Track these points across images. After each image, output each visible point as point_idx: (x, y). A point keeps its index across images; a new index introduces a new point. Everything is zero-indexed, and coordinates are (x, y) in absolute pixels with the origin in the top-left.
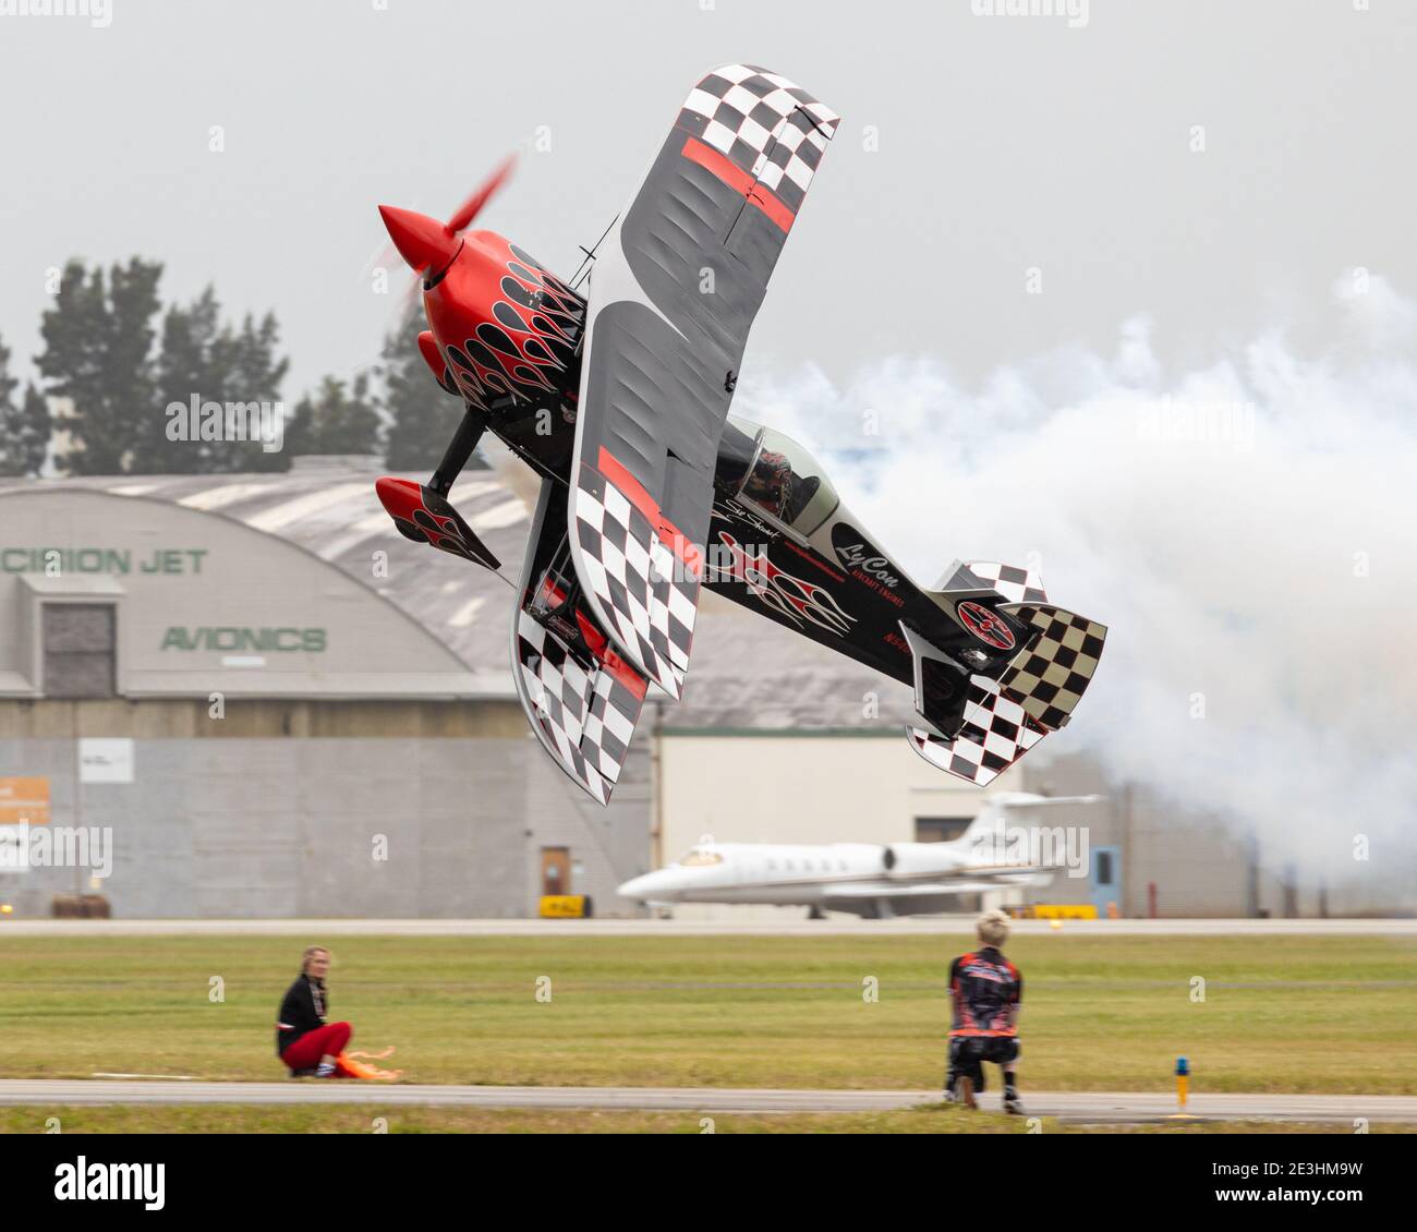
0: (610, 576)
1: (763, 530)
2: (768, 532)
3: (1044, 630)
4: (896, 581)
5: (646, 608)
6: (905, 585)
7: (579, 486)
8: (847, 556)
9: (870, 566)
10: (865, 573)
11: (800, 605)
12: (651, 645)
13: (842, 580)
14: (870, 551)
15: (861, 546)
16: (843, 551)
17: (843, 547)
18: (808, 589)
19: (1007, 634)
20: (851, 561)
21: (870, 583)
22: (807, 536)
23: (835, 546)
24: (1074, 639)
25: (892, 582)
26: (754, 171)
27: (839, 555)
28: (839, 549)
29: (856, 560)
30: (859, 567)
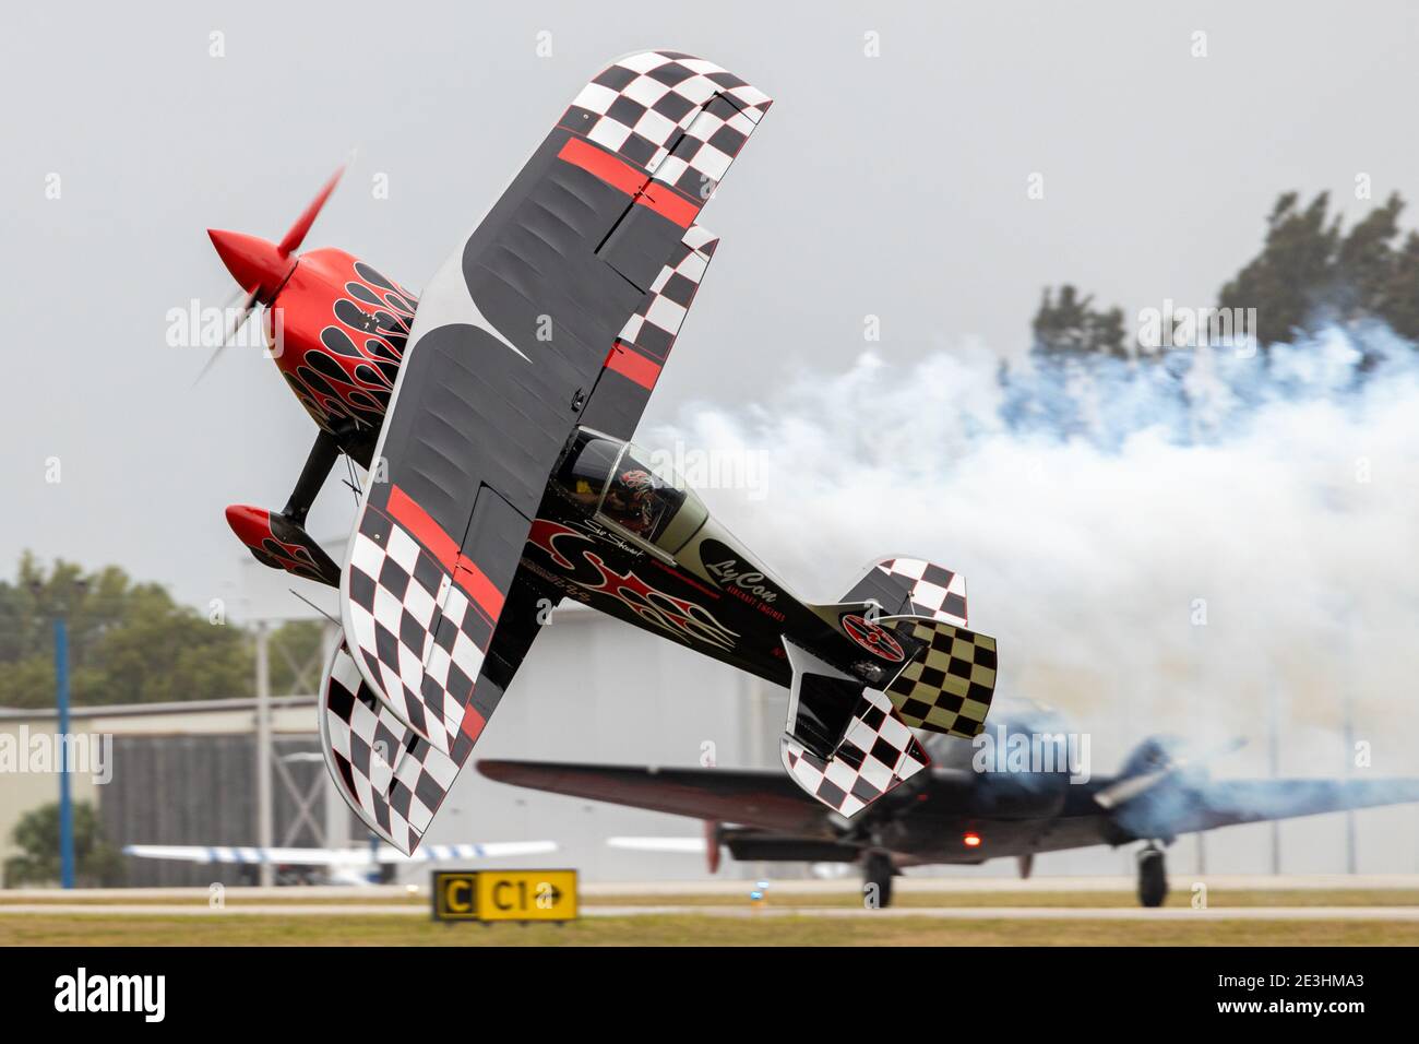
1: (627, 549)
2: (632, 551)
3: (929, 643)
4: (775, 595)
5: (421, 660)
6: (785, 600)
7: (361, 531)
8: (718, 573)
9: (745, 581)
10: (740, 588)
11: (681, 621)
12: (421, 698)
13: (718, 597)
14: (743, 566)
15: (733, 562)
16: (714, 568)
17: (713, 564)
18: (685, 607)
19: (895, 646)
20: (723, 577)
21: (747, 599)
22: (674, 554)
23: (704, 565)
24: (963, 651)
25: (770, 597)
26: (648, 167)
27: (710, 572)
28: (708, 566)
29: (729, 576)
30: (733, 583)
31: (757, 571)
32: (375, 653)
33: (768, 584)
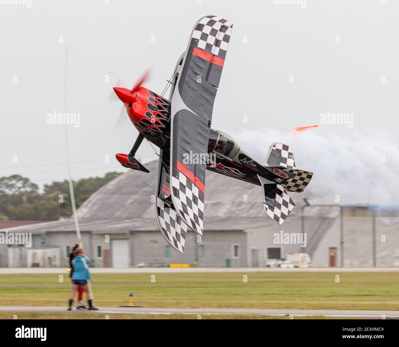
0: (182, 203)
1: (220, 158)
2: (221, 158)
3: (296, 174)
4: (256, 165)
5: (192, 210)
6: (259, 166)
7: (173, 176)
8: (243, 161)
9: (249, 163)
10: (248, 165)
11: (231, 173)
12: (194, 221)
13: (242, 167)
15: (246, 158)
16: (242, 161)
17: (242, 159)
18: (233, 170)
19: (286, 175)
20: (244, 162)
21: (249, 167)
22: (232, 158)
23: (239, 160)
24: (304, 176)
25: (255, 166)
26: (212, 52)
27: (240, 161)
28: (240, 160)
29: (245, 162)
30: (246, 164)
31: (252, 160)
32: (182, 211)
33: (255, 163)
